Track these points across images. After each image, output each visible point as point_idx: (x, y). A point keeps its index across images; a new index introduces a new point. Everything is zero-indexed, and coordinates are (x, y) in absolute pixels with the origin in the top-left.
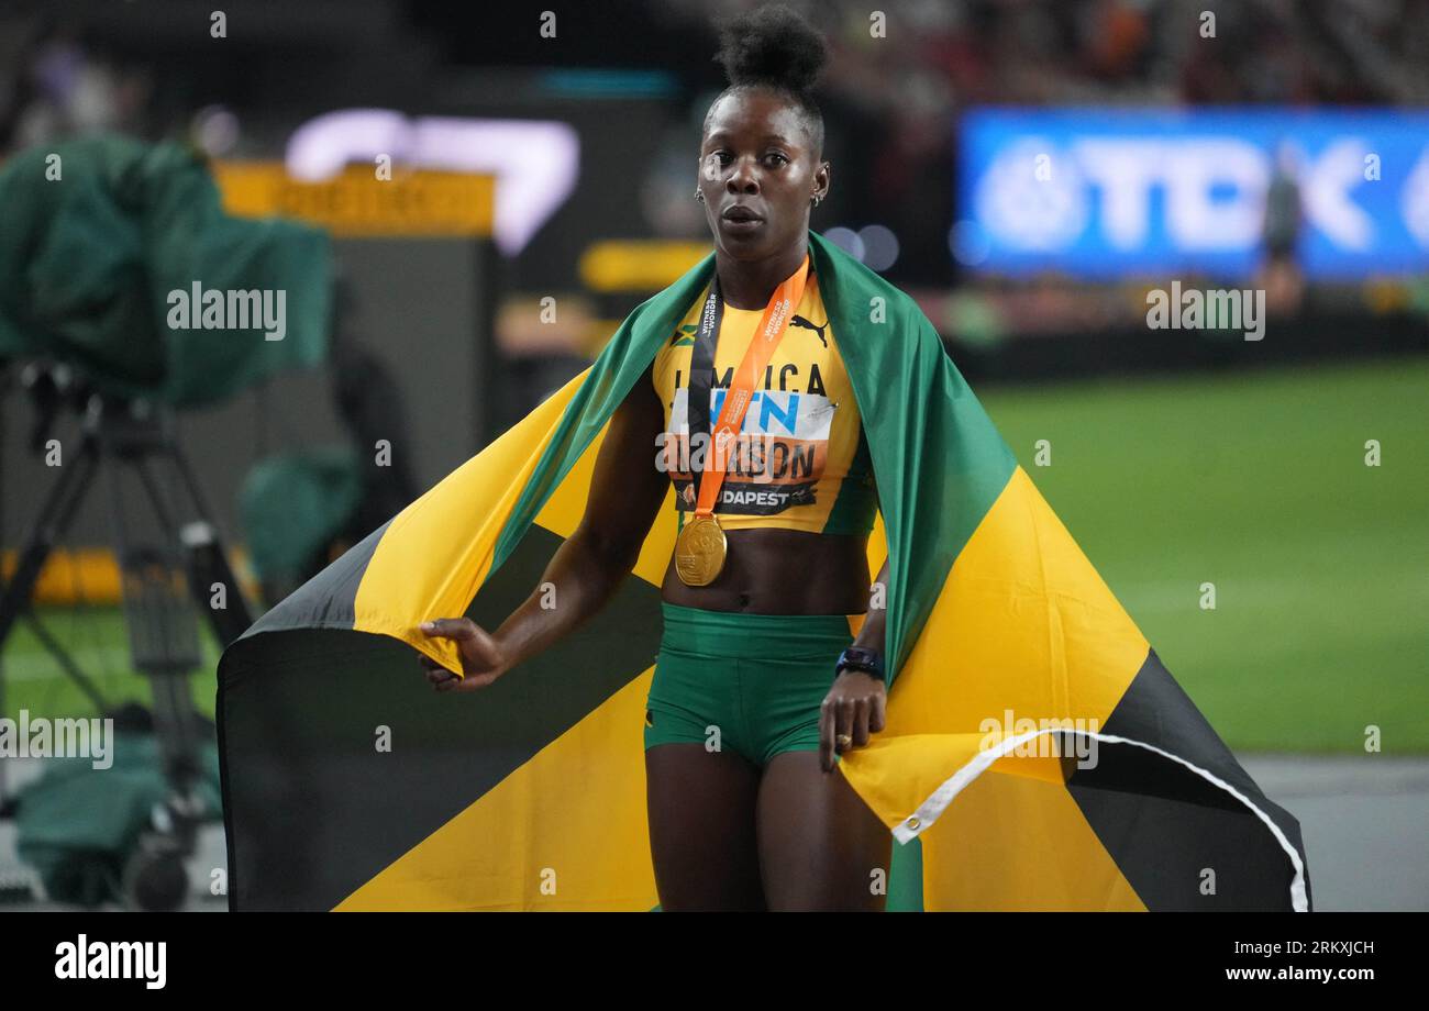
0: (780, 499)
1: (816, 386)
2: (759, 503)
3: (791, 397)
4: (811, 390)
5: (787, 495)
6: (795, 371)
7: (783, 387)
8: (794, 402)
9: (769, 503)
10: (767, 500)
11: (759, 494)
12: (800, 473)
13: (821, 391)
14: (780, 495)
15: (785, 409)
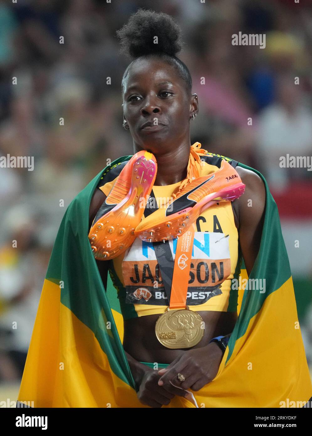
0: (206, 295)
1: (217, 228)
2: (193, 298)
3: (205, 234)
4: (215, 231)
5: (210, 292)
6: (204, 221)
7: (199, 230)
8: (207, 237)
9: (200, 298)
10: (198, 296)
11: (193, 293)
12: (217, 279)
13: (220, 231)
14: (206, 293)
15: (203, 242)
